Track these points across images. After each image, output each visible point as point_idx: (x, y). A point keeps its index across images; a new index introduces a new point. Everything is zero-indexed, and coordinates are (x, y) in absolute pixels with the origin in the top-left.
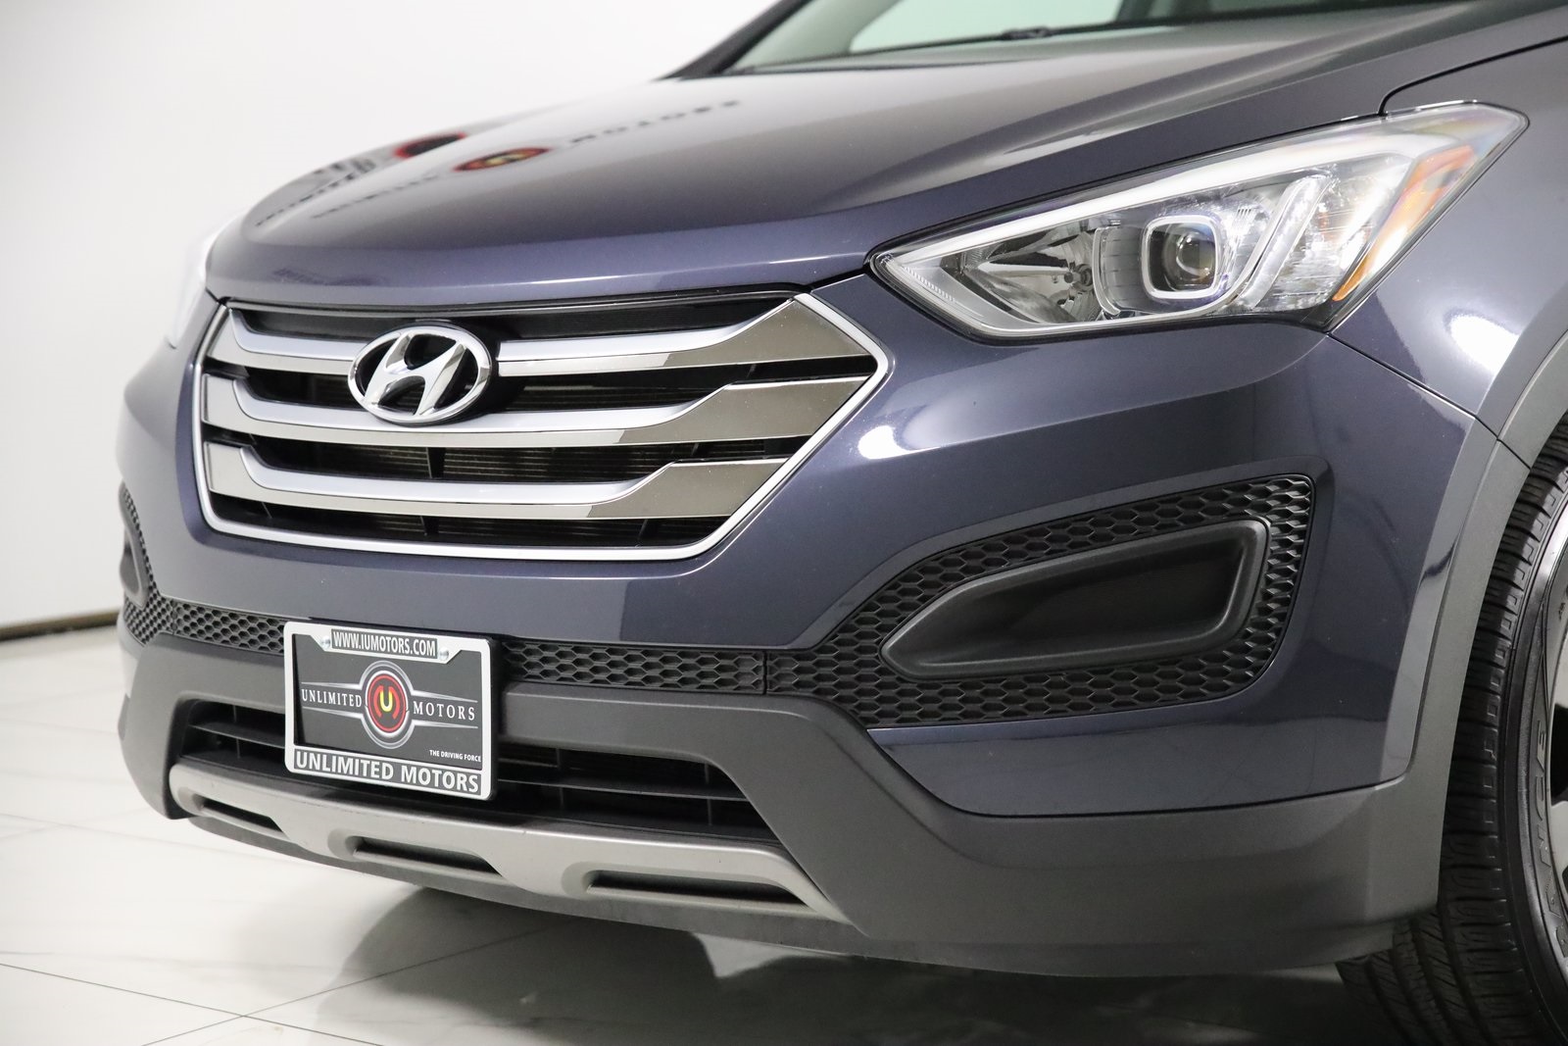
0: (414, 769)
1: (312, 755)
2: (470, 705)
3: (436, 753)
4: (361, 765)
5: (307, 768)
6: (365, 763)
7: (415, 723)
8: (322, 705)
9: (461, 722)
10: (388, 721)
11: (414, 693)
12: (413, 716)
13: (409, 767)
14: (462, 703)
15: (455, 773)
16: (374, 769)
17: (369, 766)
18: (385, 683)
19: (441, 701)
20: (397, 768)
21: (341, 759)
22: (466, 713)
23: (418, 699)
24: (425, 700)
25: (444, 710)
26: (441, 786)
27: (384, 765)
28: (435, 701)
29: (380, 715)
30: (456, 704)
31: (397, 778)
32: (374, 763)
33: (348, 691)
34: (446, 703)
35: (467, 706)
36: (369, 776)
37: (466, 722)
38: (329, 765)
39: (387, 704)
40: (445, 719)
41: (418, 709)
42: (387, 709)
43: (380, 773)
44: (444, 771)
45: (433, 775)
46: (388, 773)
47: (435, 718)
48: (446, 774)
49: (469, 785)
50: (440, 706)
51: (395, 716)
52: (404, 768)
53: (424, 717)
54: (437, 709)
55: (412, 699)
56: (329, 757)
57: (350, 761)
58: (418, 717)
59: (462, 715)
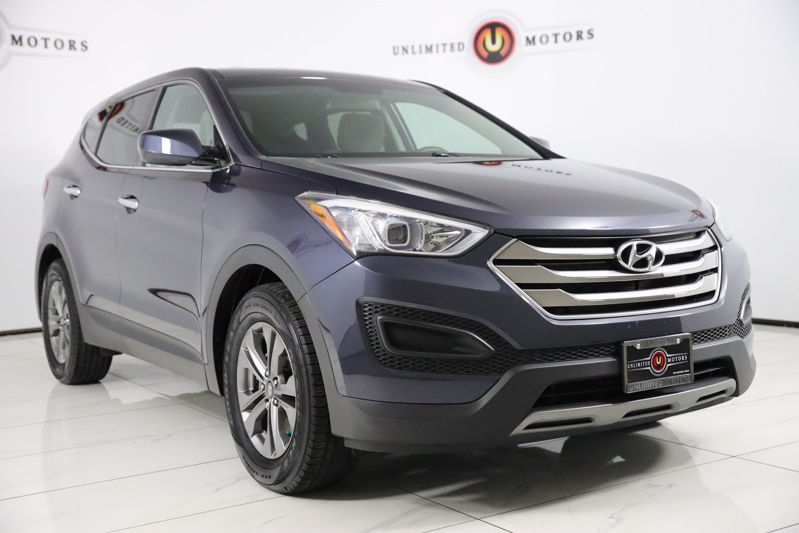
2: (686, 355)
3: (675, 373)
5: (633, 390)
6: (654, 382)
8: (636, 368)
9: (683, 361)
10: (660, 367)
11: (668, 355)
12: (668, 363)
13: (667, 379)
14: (683, 355)
15: (683, 377)
16: (656, 384)
18: (659, 355)
19: (676, 356)
20: (664, 381)
22: (684, 358)
23: (669, 357)
24: (671, 357)
25: (678, 359)
27: (659, 381)
28: (674, 357)
29: (656, 365)
30: (681, 356)
31: (665, 384)
32: (656, 382)
33: (645, 361)
34: (678, 356)
36: (654, 387)
37: (685, 360)
38: (641, 387)
39: (659, 361)
40: (678, 361)
41: (669, 360)
42: (658, 363)
43: (658, 384)
44: (679, 377)
46: (661, 383)
47: (675, 362)
50: (676, 358)
51: (662, 364)
52: (666, 381)
53: (672, 362)
54: (675, 359)
55: (667, 358)
56: (641, 384)
58: (669, 363)
59: (683, 359)
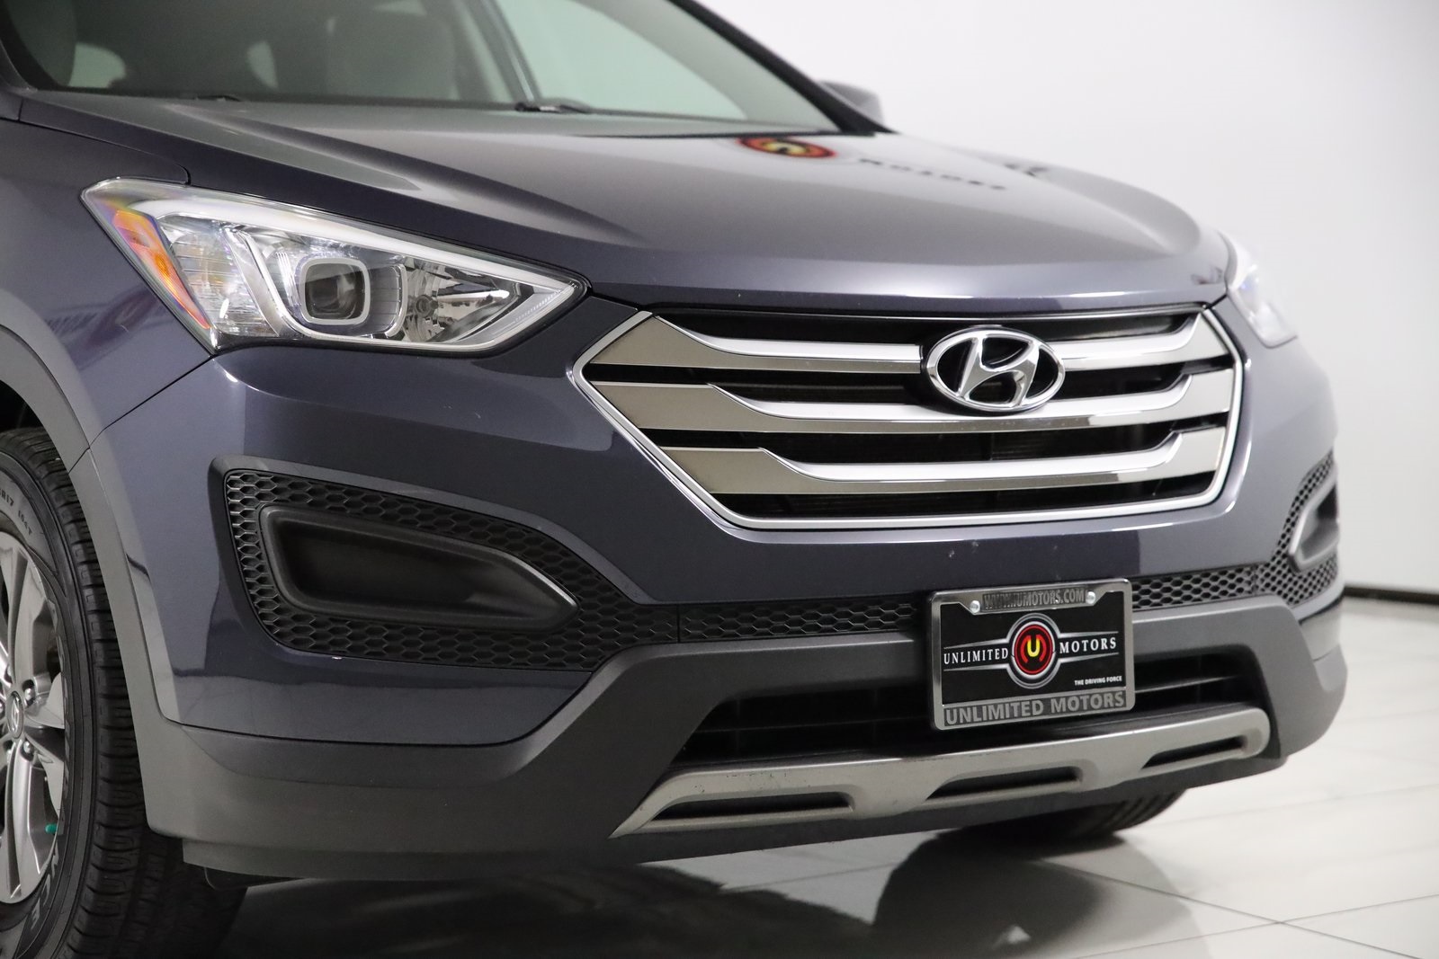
0: (1063, 700)
1: (962, 711)
2: (1112, 636)
3: (1081, 683)
4: (1012, 708)
5: (958, 723)
6: (1015, 705)
7: (1062, 661)
8: (966, 664)
9: (1105, 651)
10: (1034, 665)
11: (1061, 636)
12: (1059, 656)
13: (1058, 699)
14: (1104, 636)
15: (1102, 694)
16: (1024, 709)
17: (1020, 707)
18: (1033, 633)
19: (1084, 638)
20: (1046, 702)
21: (991, 708)
22: (1108, 644)
23: (1064, 640)
24: (1070, 640)
25: (1088, 645)
26: (1090, 708)
27: (1034, 703)
28: (1079, 639)
29: (1026, 659)
30: (1099, 638)
31: (1047, 710)
32: (1023, 704)
33: (995, 647)
34: (1090, 638)
35: (1108, 637)
36: (1020, 716)
37: (1109, 650)
38: (980, 715)
39: (1033, 650)
40: (1090, 652)
41: (1064, 648)
42: (1032, 654)
43: (1031, 711)
44: (1091, 695)
45: (1081, 702)
46: (1038, 709)
47: (1081, 653)
48: (1094, 697)
49: (1115, 701)
50: (1085, 642)
51: (1041, 659)
52: (1053, 702)
53: (1071, 654)
54: (1082, 646)
55: (1058, 641)
56: (979, 708)
57: (1000, 707)
58: (1064, 655)
59: (1104, 646)
